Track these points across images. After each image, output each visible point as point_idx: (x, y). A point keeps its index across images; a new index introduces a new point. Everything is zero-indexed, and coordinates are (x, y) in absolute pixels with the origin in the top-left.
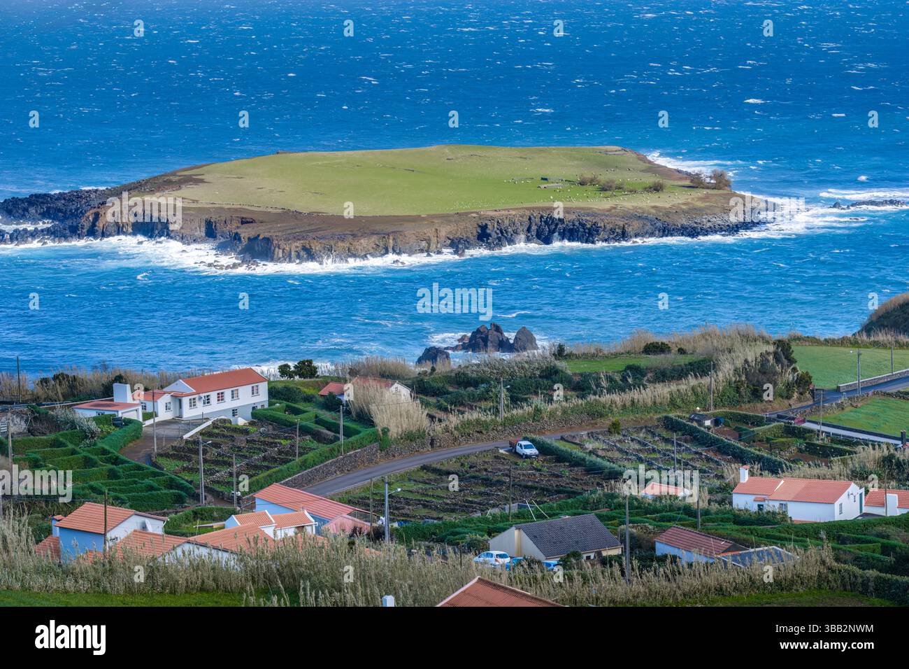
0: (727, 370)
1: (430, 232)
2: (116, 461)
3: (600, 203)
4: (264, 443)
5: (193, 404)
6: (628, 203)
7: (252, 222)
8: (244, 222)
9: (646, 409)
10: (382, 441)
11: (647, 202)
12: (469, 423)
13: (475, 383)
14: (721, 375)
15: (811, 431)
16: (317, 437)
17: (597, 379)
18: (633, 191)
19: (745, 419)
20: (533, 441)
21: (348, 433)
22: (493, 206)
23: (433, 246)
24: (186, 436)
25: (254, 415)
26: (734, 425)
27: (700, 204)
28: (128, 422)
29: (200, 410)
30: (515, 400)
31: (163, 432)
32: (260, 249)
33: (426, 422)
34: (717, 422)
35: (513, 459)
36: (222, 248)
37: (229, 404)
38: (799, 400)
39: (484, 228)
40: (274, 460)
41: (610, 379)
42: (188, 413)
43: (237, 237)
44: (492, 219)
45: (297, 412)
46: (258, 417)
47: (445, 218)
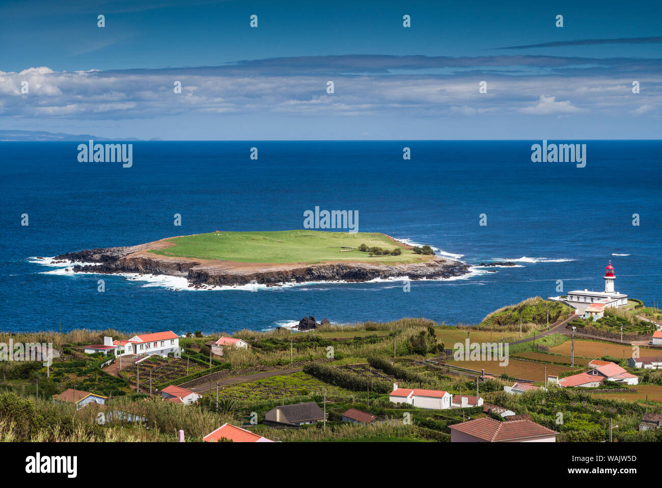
5: (141, 348)
16: (201, 365)
21: (214, 363)
24: (136, 363)
25: (171, 353)
29: (145, 351)
31: (126, 360)
37: (159, 347)
42: (140, 352)
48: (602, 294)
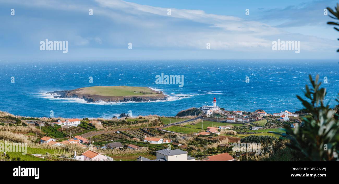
0: (150, 122)
1: (117, 99)
2: (56, 131)
3: (143, 95)
4: (79, 130)
5: (69, 123)
6: (147, 95)
7: (90, 96)
8: (89, 96)
9: (137, 127)
10: (97, 130)
11: (150, 95)
12: (110, 128)
13: (112, 122)
14: (149, 122)
15: (161, 131)
16: (87, 129)
17: (130, 122)
18: (148, 94)
19: (152, 129)
20: (119, 131)
21: (91, 129)
22: (126, 95)
23: (117, 101)
24: (67, 128)
25: (78, 125)
26: (150, 129)
27: (158, 96)
28: (59, 125)
29: (70, 124)
30: (118, 125)
31: (64, 127)
32: (91, 100)
33: (103, 128)
34: (147, 129)
35: (116, 134)
36: (85, 100)
37: (74, 124)
38: (161, 126)
39: (125, 99)
40: (79, 132)
41: (132, 122)
42: (68, 125)
43: (88, 98)
44: (126, 97)
45: (84, 125)
46: (79, 126)
47: (119, 97)
48: (212, 107)
